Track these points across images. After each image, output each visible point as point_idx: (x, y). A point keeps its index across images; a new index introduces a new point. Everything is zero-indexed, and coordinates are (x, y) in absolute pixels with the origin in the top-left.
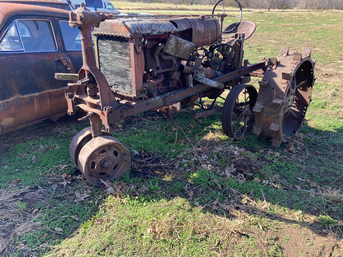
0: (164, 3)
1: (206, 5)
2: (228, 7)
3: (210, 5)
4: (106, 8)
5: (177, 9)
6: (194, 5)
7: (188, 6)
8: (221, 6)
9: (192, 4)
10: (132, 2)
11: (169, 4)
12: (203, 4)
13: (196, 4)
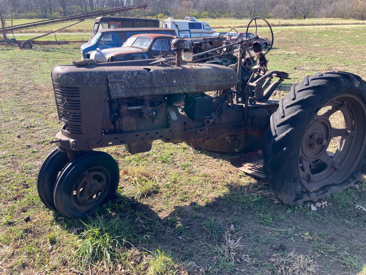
0: (272, 19)
1: (322, 18)
2: (348, 18)
3: (327, 18)
4: (204, 29)
5: (280, 25)
6: (307, 19)
7: (301, 20)
8: (339, 18)
9: (305, 18)
10: (239, 19)
11: (278, 19)
12: (318, 18)
13: (310, 17)
